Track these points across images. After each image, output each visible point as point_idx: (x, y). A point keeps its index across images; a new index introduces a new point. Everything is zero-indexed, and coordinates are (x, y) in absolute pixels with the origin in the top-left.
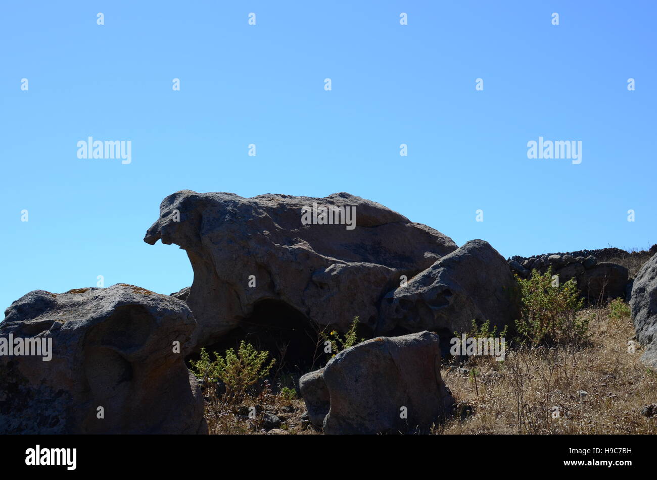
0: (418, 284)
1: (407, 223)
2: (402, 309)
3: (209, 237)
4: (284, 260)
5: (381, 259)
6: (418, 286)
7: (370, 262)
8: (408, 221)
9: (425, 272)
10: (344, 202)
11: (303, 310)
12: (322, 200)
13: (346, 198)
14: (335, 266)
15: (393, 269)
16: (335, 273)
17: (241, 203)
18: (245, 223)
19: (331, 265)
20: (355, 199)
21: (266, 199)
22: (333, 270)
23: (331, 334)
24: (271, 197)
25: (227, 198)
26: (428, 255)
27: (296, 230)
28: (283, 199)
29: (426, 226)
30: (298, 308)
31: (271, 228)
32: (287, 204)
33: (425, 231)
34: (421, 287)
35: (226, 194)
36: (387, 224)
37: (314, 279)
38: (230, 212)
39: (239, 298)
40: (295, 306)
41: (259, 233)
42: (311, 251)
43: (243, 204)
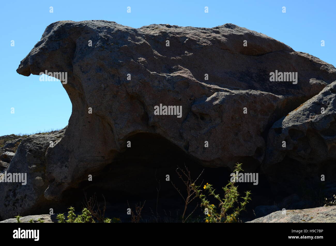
0: (308, 112)
1: (292, 52)
2: (291, 140)
3: (79, 66)
4: (160, 89)
5: (267, 87)
6: (309, 115)
7: (256, 89)
8: (292, 50)
9: (315, 99)
10: (229, 32)
11: (181, 144)
12: (208, 30)
13: (232, 28)
14: (218, 94)
15: (280, 97)
16: (217, 102)
17: (116, 29)
18: (118, 50)
19: (214, 93)
20: (241, 29)
21: (150, 29)
22: (215, 99)
23: (205, 188)
24: (156, 27)
25: (103, 24)
26: (313, 81)
27: (178, 57)
28: (167, 29)
29: (308, 55)
30: (176, 142)
31: (149, 56)
32: (170, 33)
33: (309, 59)
34: (312, 115)
35: (103, 21)
36: (272, 52)
37: (194, 109)
38: (101, 38)
39: (113, 132)
40: (172, 140)
41: (132, 60)
42: (192, 79)
43: (119, 30)
